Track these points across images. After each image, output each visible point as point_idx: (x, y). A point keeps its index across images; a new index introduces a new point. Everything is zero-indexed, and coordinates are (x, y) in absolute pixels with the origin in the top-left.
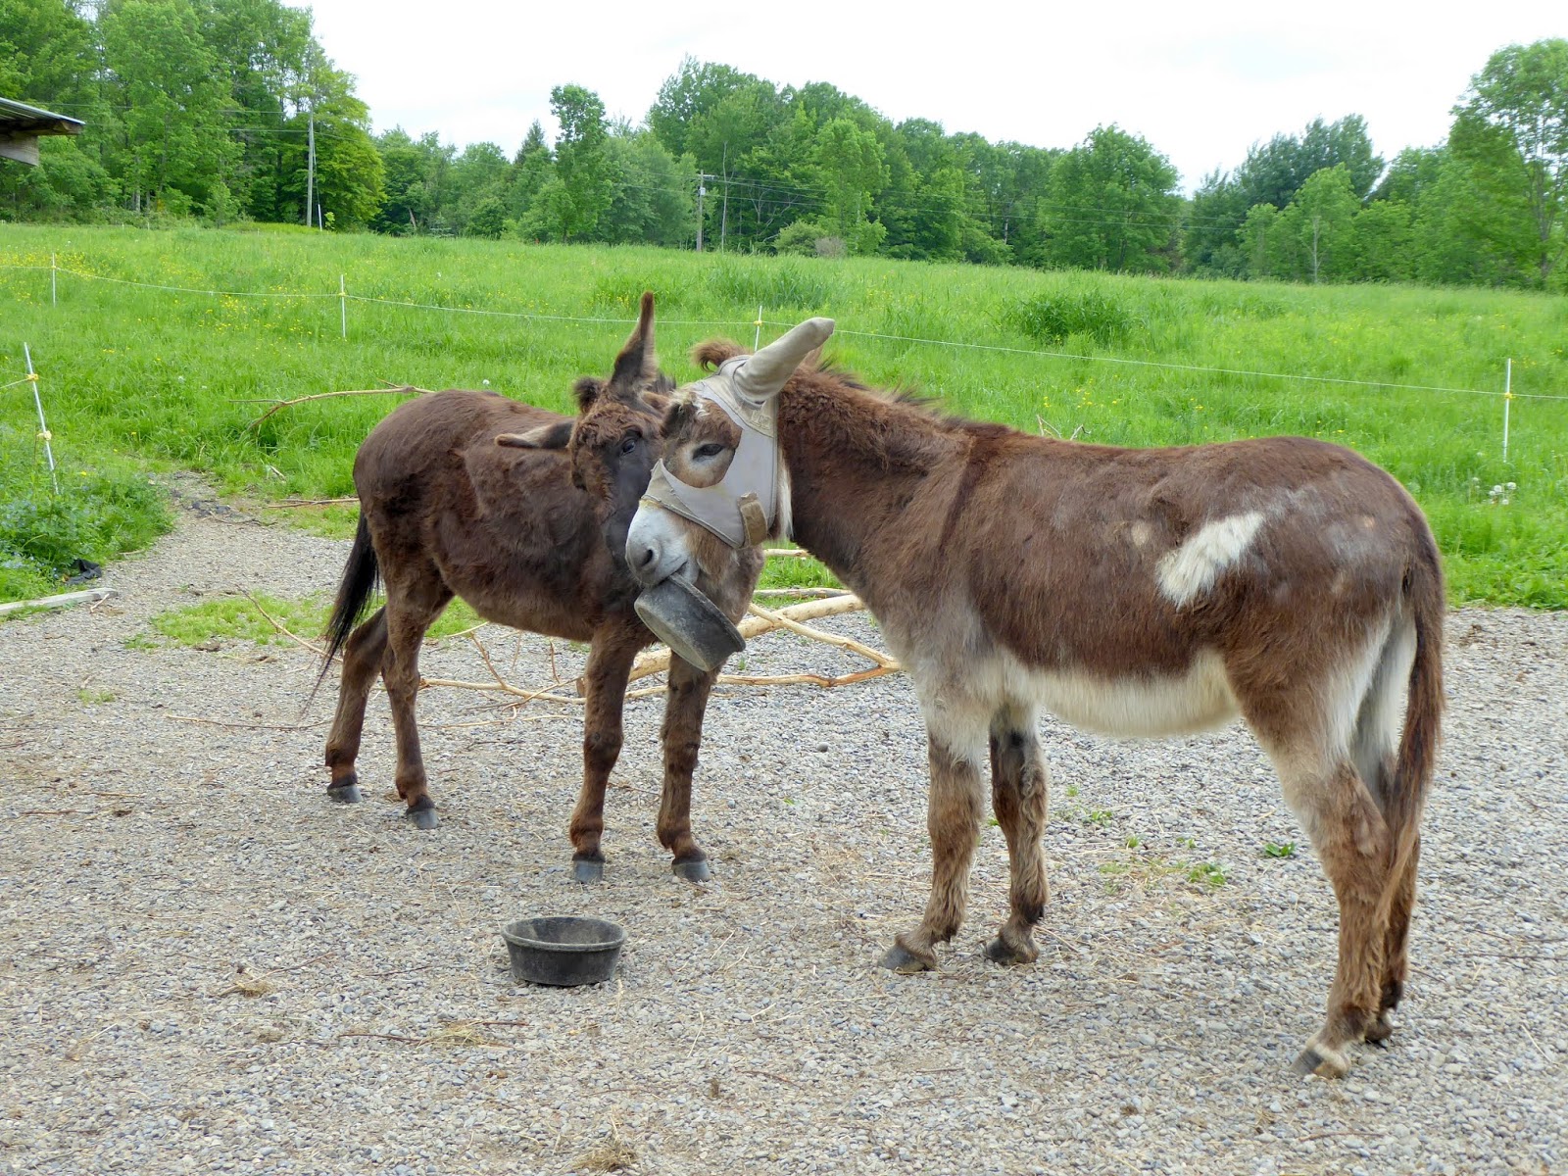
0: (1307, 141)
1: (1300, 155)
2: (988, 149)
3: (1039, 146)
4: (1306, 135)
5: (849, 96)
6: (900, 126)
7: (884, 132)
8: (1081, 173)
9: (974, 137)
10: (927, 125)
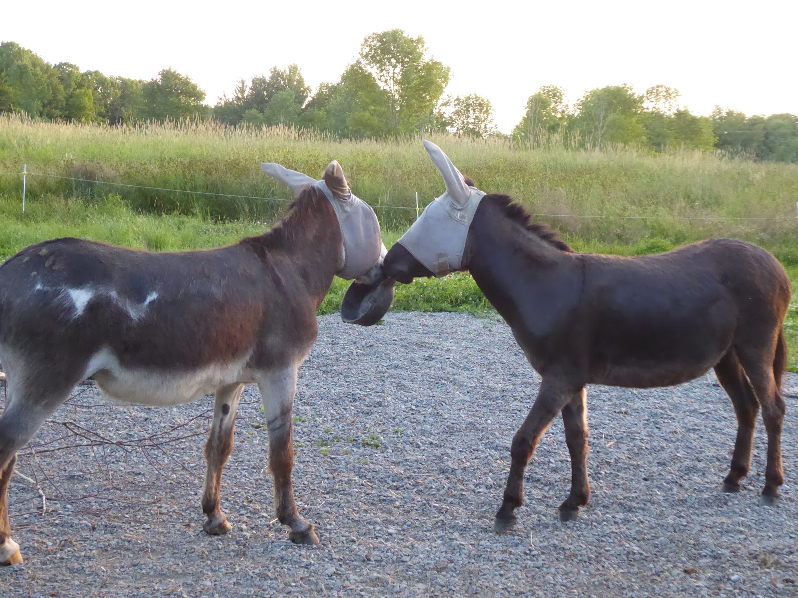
0: (272, 78)
1: (269, 84)
2: (105, 79)
3: (133, 79)
4: (270, 75)
5: (26, 49)
6: (55, 66)
7: (46, 69)
8: (156, 92)
9: (96, 73)
10: (71, 66)
